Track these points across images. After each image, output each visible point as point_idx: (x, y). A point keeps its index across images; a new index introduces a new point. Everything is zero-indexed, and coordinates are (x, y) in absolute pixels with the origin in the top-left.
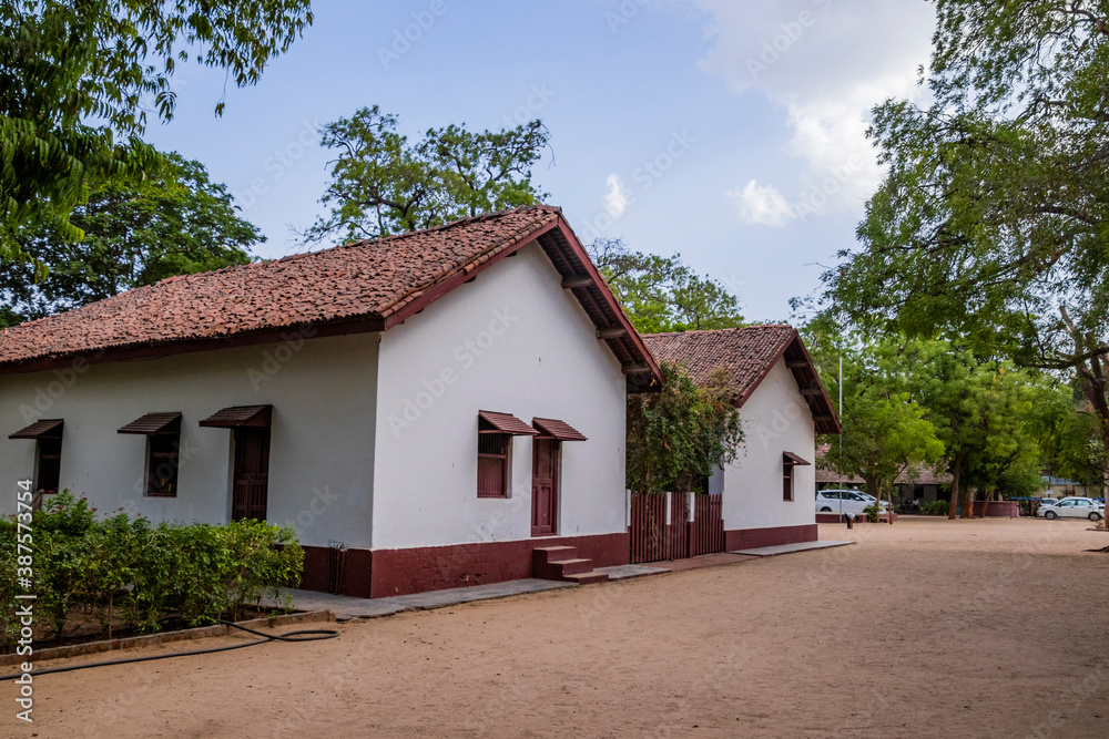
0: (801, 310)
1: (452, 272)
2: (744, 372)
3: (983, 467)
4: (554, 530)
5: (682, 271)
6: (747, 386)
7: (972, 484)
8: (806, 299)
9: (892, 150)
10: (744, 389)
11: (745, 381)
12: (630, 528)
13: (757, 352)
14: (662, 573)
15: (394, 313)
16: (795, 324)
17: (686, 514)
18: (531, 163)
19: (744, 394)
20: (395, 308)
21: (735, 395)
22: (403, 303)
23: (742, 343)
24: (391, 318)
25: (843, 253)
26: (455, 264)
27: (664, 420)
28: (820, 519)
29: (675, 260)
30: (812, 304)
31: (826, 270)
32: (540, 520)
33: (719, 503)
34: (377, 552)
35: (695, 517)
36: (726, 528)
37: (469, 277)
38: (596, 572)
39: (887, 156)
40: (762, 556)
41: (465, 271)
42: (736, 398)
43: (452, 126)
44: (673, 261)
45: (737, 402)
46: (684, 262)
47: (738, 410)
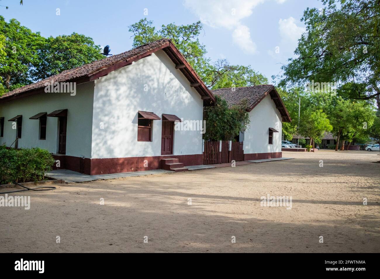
0: (276, 79)
1: (121, 61)
2: (253, 100)
3: (347, 134)
4: (172, 153)
5: (251, 71)
6: (253, 105)
7: (344, 139)
8: (277, 76)
9: (311, 25)
10: (251, 106)
11: (252, 103)
12: (204, 153)
13: (259, 93)
14: (212, 168)
15: (93, 75)
16: (273, 84)
17: (228, 148)
18: (198, 35)
19: (251, 107)
20: (94, 73)
21: (248, 108)
22: (98, 72)
23: (254, 90)
24: (93, 76)
25: (290, 59)
26: (123, 58)
27: (215, 115)
28: (283, 150)
29: (249, 67)
30: (279, 77)
31: (283, 65)
32: (166, 149)
33: (242, 144)
34: (93, 159)
35: (232, 149)
36: (245, 153)
37: (129, 63)
38: (185, 168)
39: (309, 27)
40: (255, 163)
41: (127, 61)
42: (248, 109)
43: (171, 24)
44: (248, 67)
45: (248, 110)
46: (252, 68)
47: (248, 113)
